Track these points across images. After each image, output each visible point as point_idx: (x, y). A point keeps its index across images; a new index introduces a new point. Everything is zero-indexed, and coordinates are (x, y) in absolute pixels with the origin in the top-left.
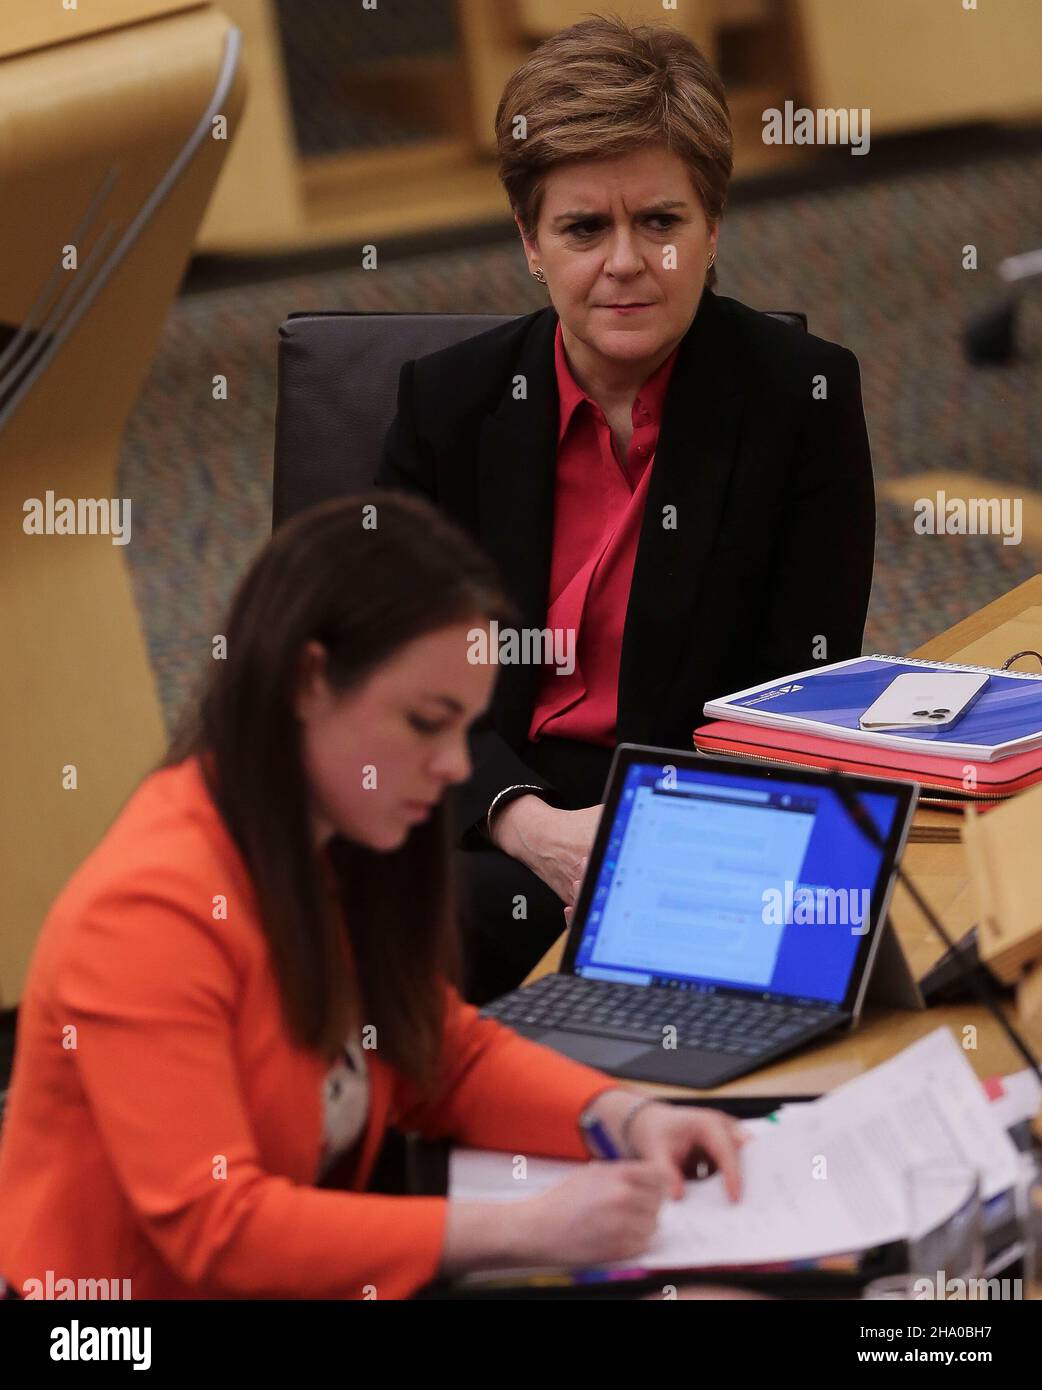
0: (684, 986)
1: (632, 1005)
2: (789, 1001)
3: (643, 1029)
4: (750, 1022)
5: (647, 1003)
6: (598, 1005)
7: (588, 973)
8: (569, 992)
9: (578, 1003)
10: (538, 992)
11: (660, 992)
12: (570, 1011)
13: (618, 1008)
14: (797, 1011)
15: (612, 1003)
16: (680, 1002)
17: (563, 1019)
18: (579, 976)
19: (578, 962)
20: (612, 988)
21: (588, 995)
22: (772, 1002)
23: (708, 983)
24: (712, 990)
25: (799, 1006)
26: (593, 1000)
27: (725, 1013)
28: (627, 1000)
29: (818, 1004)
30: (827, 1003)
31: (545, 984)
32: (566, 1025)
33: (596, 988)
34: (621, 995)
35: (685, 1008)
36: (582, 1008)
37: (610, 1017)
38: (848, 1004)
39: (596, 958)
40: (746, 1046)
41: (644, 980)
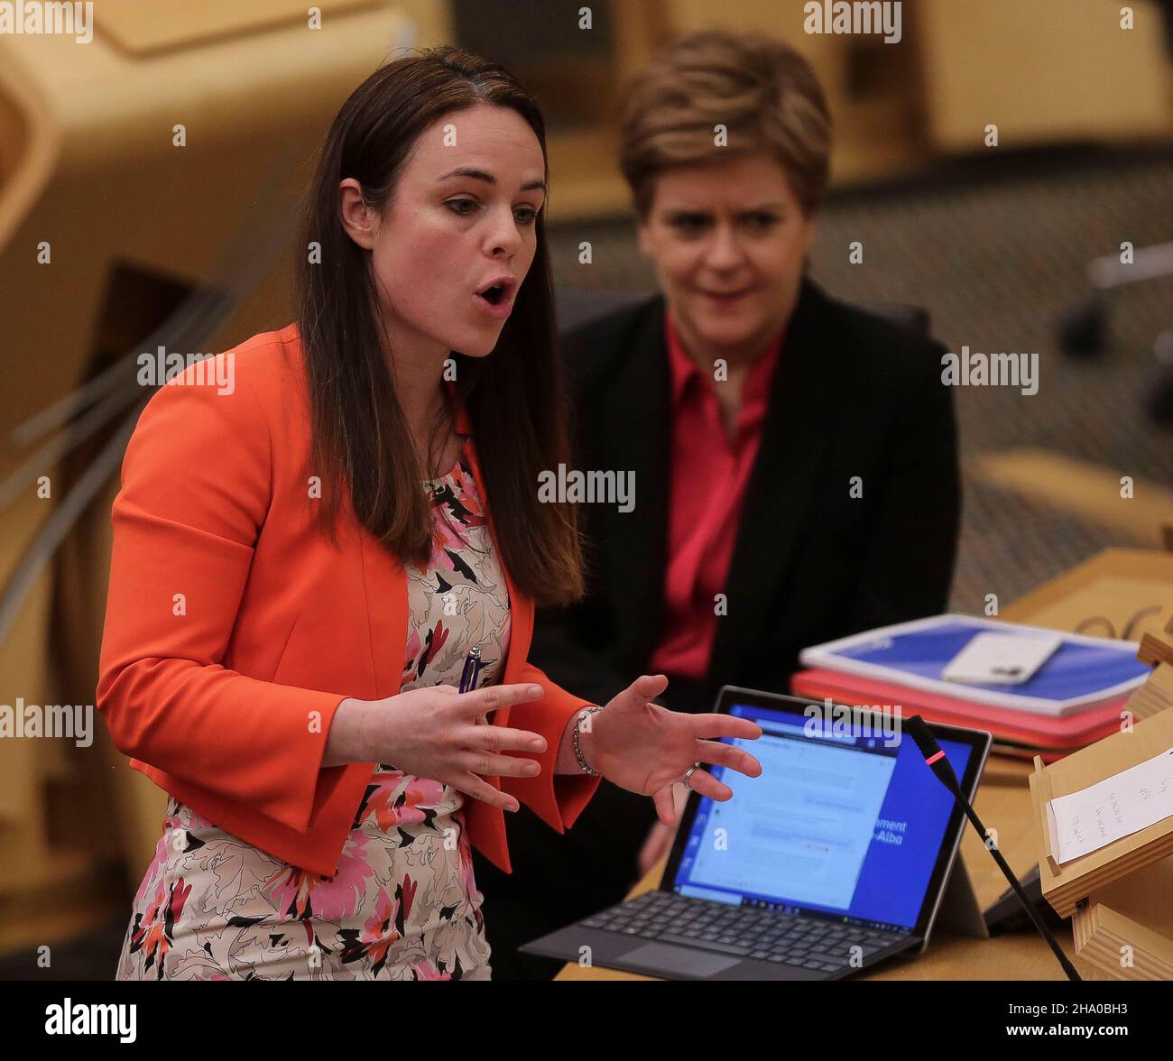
0: (772, 906)
1: (724, 923)
2: (866, 924)
3: (732, 944)
4: (828, 942)
5: (737, 920)
6: (693, 920)
7: (686, 891)
8: (667, 908)
9: (675, 917)
10: (639, 907)
11: (750, 911)
12: (668, 925)
13: (709, 924)
14: (872, 934)
15: (706, 919)
16: (767, 921)
17: (661, 932)
18: (677, 894)
19: (677, 881)
20: (706, 905)
21: (684, 911)
22: (850, 924)
23: (793, 905)
24: (797, 911)
25: (873, 929)
26: (688, 916)
27: (807, 933)
28: (719, 917)
29: (891, 929)
30: (900, 928)
31: (647, 900)
32: (663, 937)
33: (692, 905)
34: (715, 913)
35: (772, 927)
36: (679, 923)
37: (703, 932)
38: (919, 930)
39: (692, 878)
40: (826, 964)
41: (736, 900)
